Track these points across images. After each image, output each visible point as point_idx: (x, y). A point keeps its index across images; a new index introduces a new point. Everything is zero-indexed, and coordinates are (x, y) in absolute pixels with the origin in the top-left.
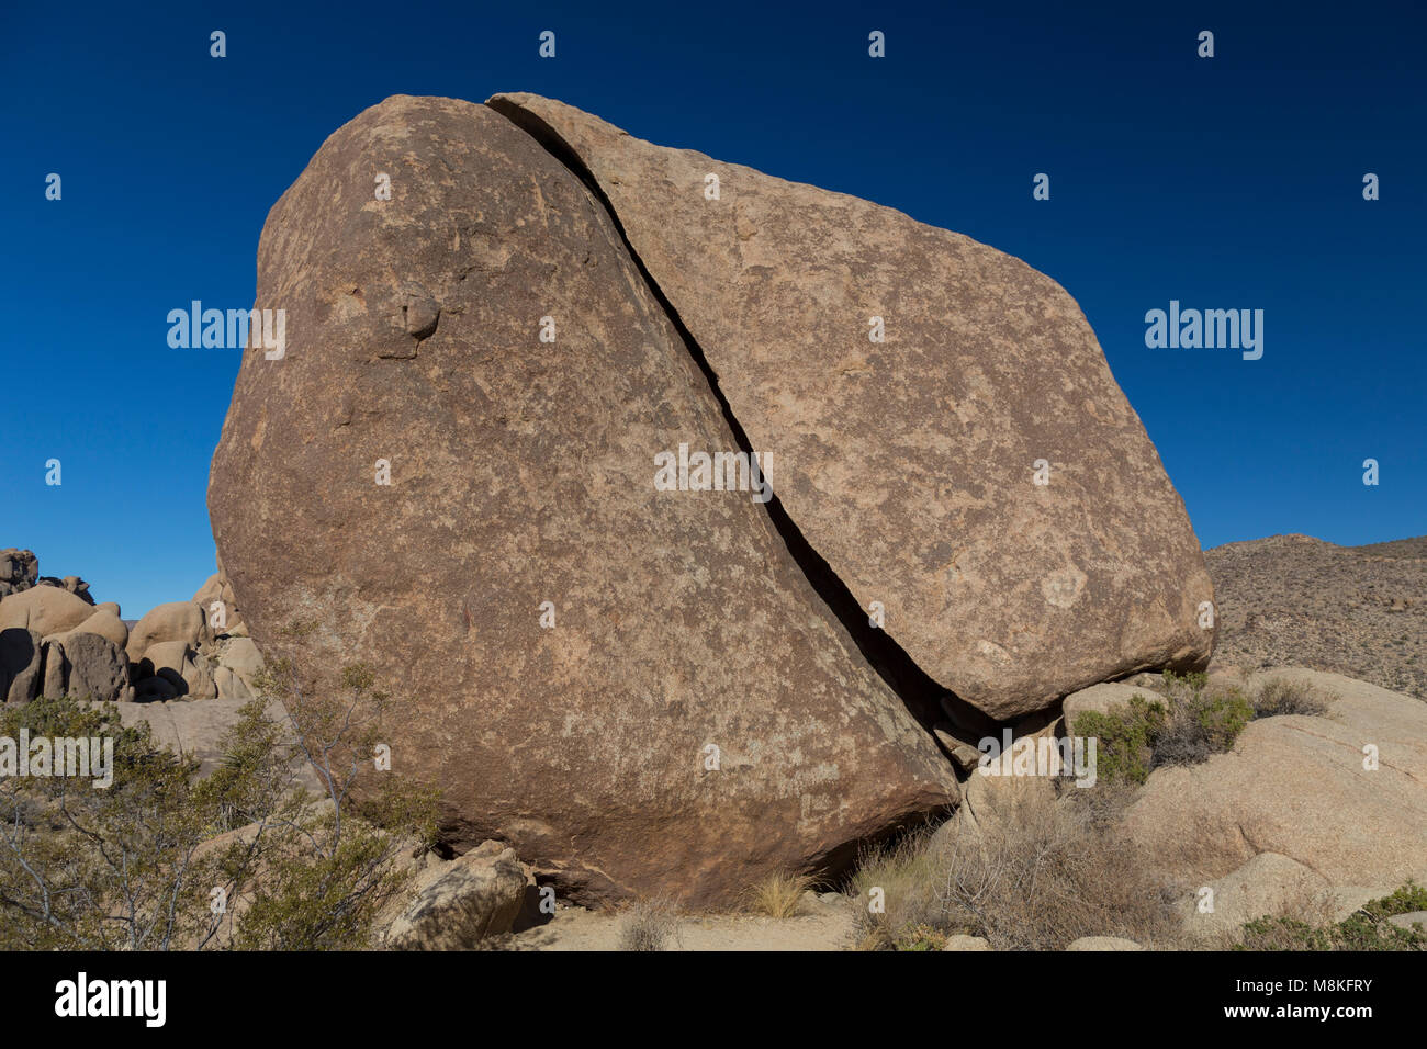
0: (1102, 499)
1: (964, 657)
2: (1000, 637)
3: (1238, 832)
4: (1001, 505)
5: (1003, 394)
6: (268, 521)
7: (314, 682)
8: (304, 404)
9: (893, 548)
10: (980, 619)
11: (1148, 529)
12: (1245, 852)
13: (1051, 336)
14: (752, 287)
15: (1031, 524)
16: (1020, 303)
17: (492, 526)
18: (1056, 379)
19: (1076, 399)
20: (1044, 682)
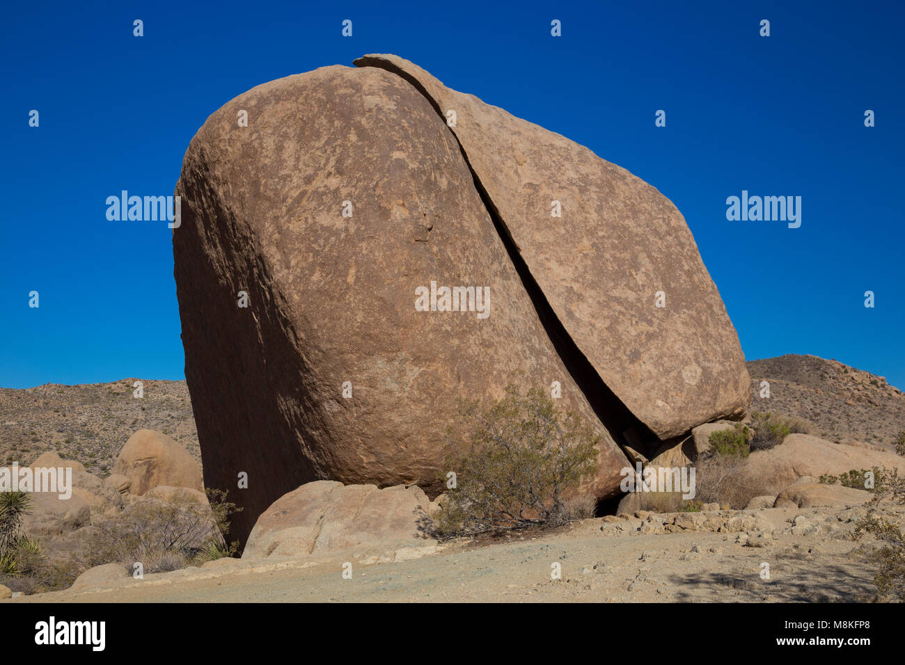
0: (705, 330)
1: (650, 408)
2: (666, 400)
3: (793, 471)
4: (661, 331)
5: (657, 269)
6: (362, 322)
7: (375, 407)
8: (384, 263)
9: (615, 351)
10: (656, 389)
11: (724, 347)
12: (795, 477)
13: (676, 237)
14: (529, 197)
15: (675, 341)
16: (659, 216)
17: (463, 331)
18: (680, 262)
19: (689, 274)
20: (684, 421)
